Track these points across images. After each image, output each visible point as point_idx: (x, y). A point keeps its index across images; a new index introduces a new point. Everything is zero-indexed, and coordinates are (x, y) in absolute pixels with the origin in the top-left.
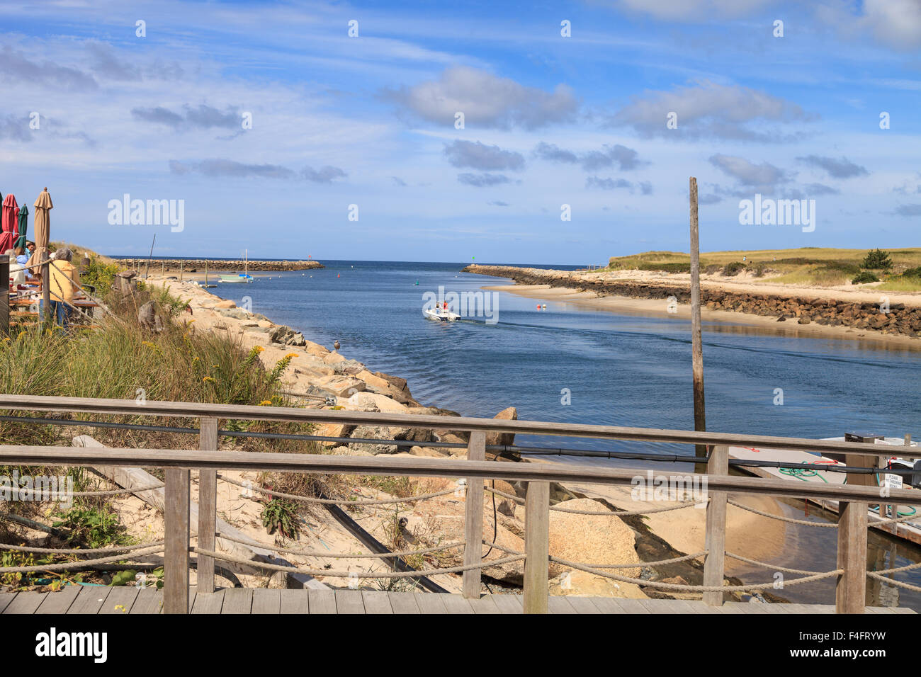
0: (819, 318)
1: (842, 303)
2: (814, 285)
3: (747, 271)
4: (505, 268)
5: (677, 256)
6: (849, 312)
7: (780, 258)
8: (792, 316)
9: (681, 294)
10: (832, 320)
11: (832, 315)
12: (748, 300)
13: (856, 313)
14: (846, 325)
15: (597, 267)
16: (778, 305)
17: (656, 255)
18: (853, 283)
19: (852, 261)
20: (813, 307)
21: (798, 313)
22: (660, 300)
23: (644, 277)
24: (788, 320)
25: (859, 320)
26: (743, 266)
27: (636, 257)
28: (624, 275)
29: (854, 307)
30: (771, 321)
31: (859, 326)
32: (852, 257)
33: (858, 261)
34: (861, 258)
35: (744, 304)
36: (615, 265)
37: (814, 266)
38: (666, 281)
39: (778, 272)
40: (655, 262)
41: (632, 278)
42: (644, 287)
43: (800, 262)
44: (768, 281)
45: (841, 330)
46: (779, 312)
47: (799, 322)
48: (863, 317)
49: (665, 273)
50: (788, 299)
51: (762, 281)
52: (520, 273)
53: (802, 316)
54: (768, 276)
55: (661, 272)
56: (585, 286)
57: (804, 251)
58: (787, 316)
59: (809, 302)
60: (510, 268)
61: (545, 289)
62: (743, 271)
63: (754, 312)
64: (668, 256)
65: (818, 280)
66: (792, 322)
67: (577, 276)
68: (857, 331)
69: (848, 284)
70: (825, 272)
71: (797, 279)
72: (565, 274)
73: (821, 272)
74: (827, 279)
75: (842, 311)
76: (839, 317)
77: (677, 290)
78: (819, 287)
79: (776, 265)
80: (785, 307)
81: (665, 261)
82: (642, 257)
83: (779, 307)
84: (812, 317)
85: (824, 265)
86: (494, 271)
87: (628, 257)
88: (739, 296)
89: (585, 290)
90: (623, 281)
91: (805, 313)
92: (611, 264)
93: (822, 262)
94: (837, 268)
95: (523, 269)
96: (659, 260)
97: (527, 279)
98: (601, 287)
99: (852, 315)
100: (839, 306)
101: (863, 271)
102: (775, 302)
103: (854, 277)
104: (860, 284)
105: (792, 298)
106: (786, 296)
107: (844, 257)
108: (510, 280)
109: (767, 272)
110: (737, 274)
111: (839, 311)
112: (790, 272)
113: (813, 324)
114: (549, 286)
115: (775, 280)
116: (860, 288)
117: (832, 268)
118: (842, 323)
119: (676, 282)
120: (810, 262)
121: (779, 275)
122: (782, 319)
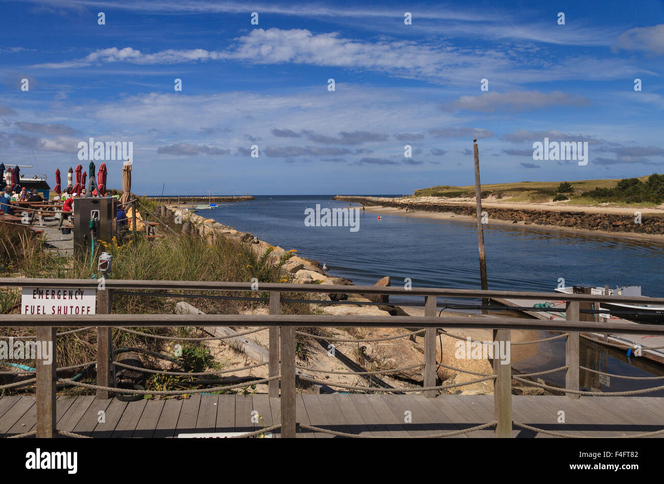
0: (537, 221)
1: (549, 212)
2: (531, 202)
3: (493, 195)
4: (355, 197)
5: (453, 188)
6: (554, 217)
7: (510, 188)
8: (521, 220)
9: (457, 209)
10: (544, 222)
11: (544, 219)
12: (496, 212)
13: (557, 218)
14: (552, 225)
15: (408, 196)
16: (512, 214)
17: (440, 188)
18: (554, 201)
19: (551, 188)
20: (533, 215)
21: (524, 218)
22: (446, 213)
23: (435, 200)
24: (519, 222)
25: (559, 222)
26: (490, 193)
27: (429, 189)
28: (423, 199)
29: (556, 214)
30: (510, 223)
31: (560, 225)
32: (550, 186)
33: (554, 188)
34: (556, 186)
35: (493, 214)
36: (418, 194)
37: (531, 192)
38: (447, 202)
39: (510, 195)
40: (440, 192)
41: (428, 201)
42: (436, 206)
43: (522, 190)
44: (505, 201)
45: (549, 227)
46: (513, 218)
47: (525, 224)
48: (562, 220)
49: (446, 198)
50: (518, 211)
51: (502, 201)
52: (364, 200)
53: (526, 220)
54: (504, 198)
55: (444, 197)
56: (402, 206)
57: (523, 183)
58: (518, 220)
59: (530, 212)
60: (359, 197)
61: (379, 208)
62: (490, 196)
63: (499, 218)
64: (447, 188)
65: (533, 200)
66: (521, 223)
67: (397, 200)
68: (559, 228)
69: (551, 202)
70: (537, 195)
71: (522, 199)
72: (390, 200)
73: (534, 195)
74: (539, 199)
75: (549, 217)
76: (548, 220)
77: (455, 207)
78: (535, 203)
79: (508, 192)
80: (516, 215)
81: (445, 191)
82: (433, 189)
83: (513, 215)
84: (533, 220)
85: (537, 191)
86: (350, 199)
87: (425, 190)
88: (490, 209)
89: (402, 208)
90: (424, 203)
91: (528, 218)
92: (415, 194)
93: (535, 189)
94: (543, 193)
95: (366, 197)
96: (442, 190)
97: (368, 203)
98: (412, 207)
99: (555, 219)
100: (548, 214)
101: (558, 194)
102: (511, 213)
103: (554, 197)
104: (558, 201)
105: (520, 210)
106: (517, 209)
107: (546, 186)
108: (359, 204)
109: (504, 196)
110: (486, 198)
111: (548, 217)
112: (517, 195)
113: (533, 224)
114: (382, 207)
115: (509, 200)
116: (558, 203)
117: (541, 192)
118: (550, 223)
119: (453, 202)
120: (528, 190)
121: (511, 197)
122: (515, 222)
